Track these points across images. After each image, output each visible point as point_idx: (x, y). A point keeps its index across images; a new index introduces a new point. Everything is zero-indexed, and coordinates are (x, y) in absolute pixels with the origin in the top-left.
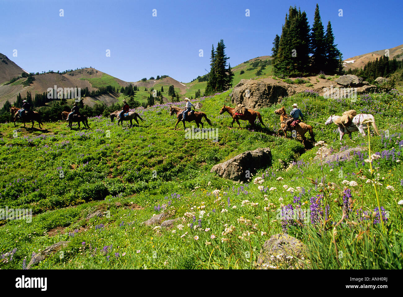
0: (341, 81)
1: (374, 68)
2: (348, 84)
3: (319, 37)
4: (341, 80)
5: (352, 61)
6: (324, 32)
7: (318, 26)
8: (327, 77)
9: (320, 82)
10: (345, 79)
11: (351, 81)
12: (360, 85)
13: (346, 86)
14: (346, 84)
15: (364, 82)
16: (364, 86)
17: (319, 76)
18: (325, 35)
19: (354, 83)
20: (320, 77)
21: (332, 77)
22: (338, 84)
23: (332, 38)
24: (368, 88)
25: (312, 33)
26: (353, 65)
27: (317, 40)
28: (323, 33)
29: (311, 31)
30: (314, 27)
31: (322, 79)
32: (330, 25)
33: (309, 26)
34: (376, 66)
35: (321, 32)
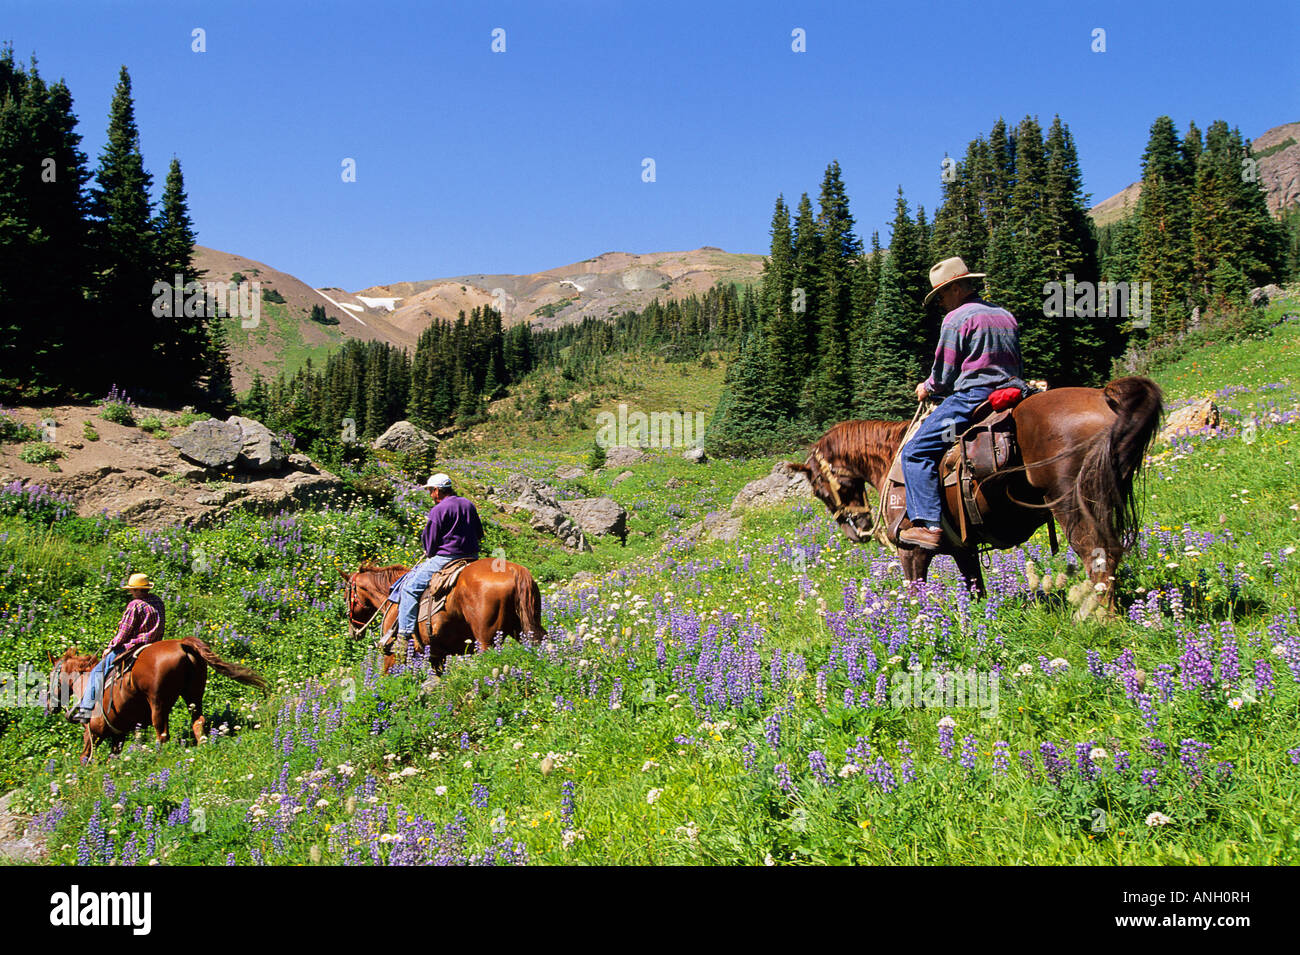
0: (197, 446)
1: (450, 350)
2: (227, 464)
3: (123, 223)
4: (198, 442)
5: (388, 303)
6: (151, 201)
7: (126, 171)
8: (145, 415)
9: (104, 440)
10: (215, 435)
11: (236, 450)
12: (279, 468)
13: (216, 473)
14: (214, 461)
15: (298, 457)
16: (289, 477)
17: (108, 406)
18: (155, 214)
19: (252, 456)
20: (110, 413)
21: (166, 417)
22: (183, 457)
23: (186, 237)
24: (304, 487)
25: (94, 192)
26: (389, 318)
27: (116, 233)
28: (145, 210)
29: (92, 184)
30: (107, 167)
31: (119, 427)
32: (177, 179)
33: (84, 158)
34: (455, 347)
35: (137, 199)
